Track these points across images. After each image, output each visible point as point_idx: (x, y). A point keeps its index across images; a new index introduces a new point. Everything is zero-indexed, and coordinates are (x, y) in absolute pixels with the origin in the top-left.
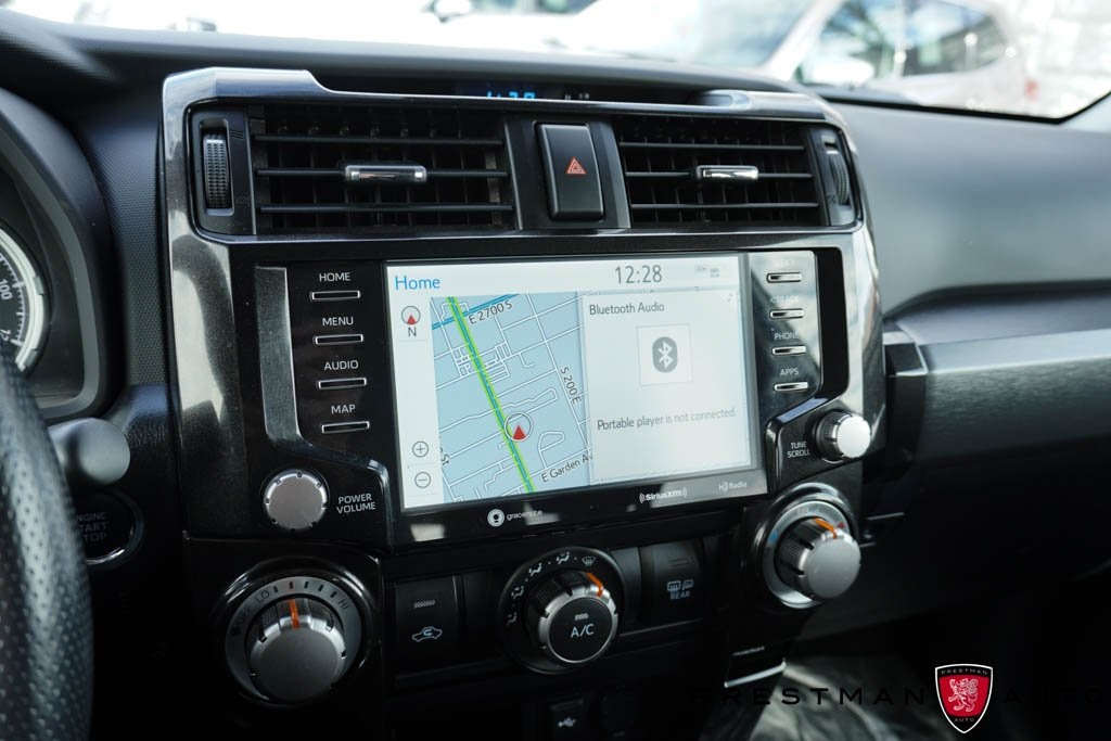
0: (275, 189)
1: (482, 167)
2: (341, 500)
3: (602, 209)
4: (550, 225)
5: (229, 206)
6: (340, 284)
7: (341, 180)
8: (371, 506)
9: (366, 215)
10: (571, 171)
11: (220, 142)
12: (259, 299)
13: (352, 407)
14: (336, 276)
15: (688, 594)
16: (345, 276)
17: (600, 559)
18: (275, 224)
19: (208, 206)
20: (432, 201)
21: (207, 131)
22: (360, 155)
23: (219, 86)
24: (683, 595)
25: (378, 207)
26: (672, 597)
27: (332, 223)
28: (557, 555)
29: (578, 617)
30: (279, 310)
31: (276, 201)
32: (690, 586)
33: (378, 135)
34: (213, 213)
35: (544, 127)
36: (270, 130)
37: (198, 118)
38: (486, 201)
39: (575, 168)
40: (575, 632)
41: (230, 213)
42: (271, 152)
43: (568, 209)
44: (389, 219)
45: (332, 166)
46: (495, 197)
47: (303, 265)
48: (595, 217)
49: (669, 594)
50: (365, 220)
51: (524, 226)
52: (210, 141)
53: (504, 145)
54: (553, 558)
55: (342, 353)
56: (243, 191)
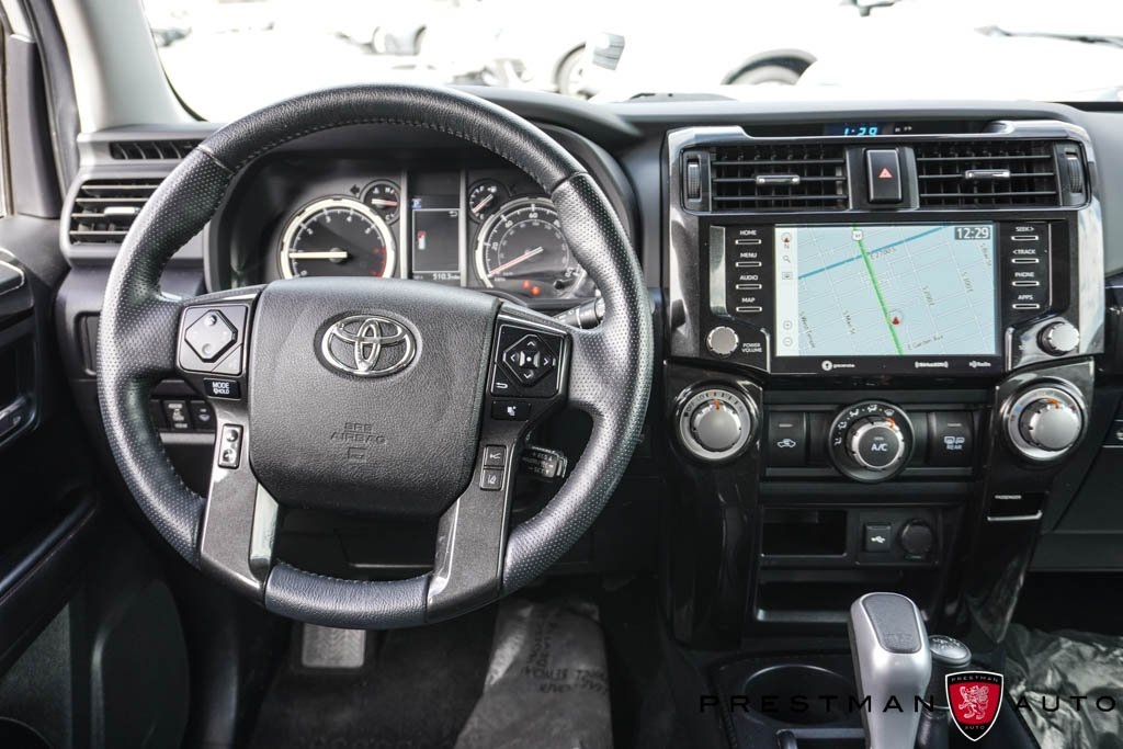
0: (719, 189)
1: (834, 175)
2: (744, 345)
3: (900, 197)
4: (870, 206)
5: (698, 197)
6: (751, 236)
7: (753, 184)
8: (760, 350)
9: (766, 201)
10: (882, 176)
11: (696, 166)
12: (711, 242)
13: (753, 299)
14: (749, 232)
15: (960, 447)
16: (754, 233)
17: (897, 413)
18: (719, 206)
19: (689, 197)
20: (803, 193)
21: (691, 160)
22: (764, 170)
23: (697, 137)
24: (956, 447)
25: (773, 197)
26: (948, 447)
27: (749, 205)
28: (868, 405)
29: (877, 439)
30: (721, 248)
31: (719, 194)
32: (962, 442)
33: (776, 159)
34: (691, 200)
35: (869, 152)
36: (719, 159)
37: (686, 154)
38: (835, 193)
39: (885, 174)
40: (874, 447)
41: (700, 200)
42: (718, 170)
43: (879, 197)
44: (778, 204)
45: (749, 177)
46: (840, 192)
47: (733, 227)
48: (896, 201)
49: (946, 445)
50: (765, 204)
51: (854, 205)
52: (692, 166)
53: (845, 163)
54: (865, 407)
55: (750, 271)
56: (706, 190)
